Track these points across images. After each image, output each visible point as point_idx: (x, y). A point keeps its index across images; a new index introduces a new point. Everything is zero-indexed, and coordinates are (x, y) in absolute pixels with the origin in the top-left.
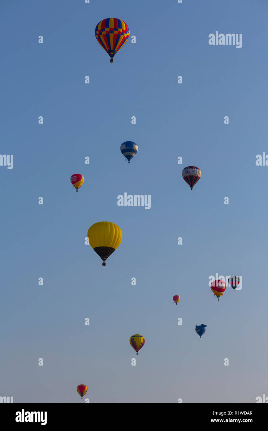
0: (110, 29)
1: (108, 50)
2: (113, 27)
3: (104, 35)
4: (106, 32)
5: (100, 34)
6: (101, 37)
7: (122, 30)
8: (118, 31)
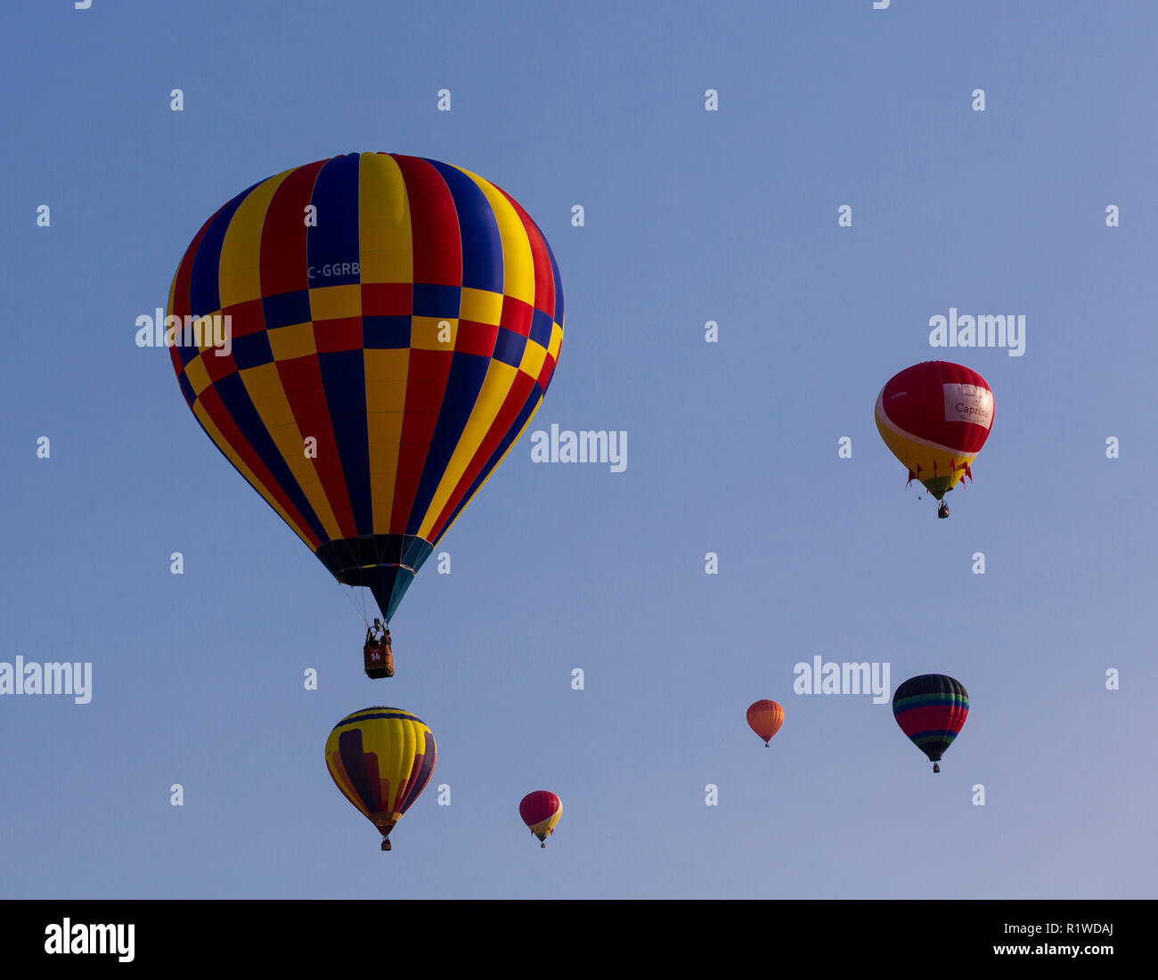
0: (372, 293)
1: (334, 532)
2: (402, 270)
3: (286, 368)
4: (323, 329)
5: (250, 348)
6: (263, 386)
7: (497, 300)
8: (464, 314)
